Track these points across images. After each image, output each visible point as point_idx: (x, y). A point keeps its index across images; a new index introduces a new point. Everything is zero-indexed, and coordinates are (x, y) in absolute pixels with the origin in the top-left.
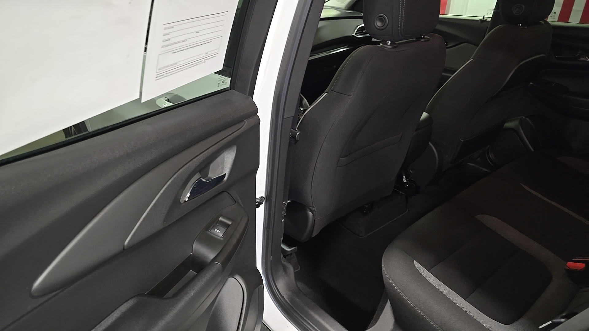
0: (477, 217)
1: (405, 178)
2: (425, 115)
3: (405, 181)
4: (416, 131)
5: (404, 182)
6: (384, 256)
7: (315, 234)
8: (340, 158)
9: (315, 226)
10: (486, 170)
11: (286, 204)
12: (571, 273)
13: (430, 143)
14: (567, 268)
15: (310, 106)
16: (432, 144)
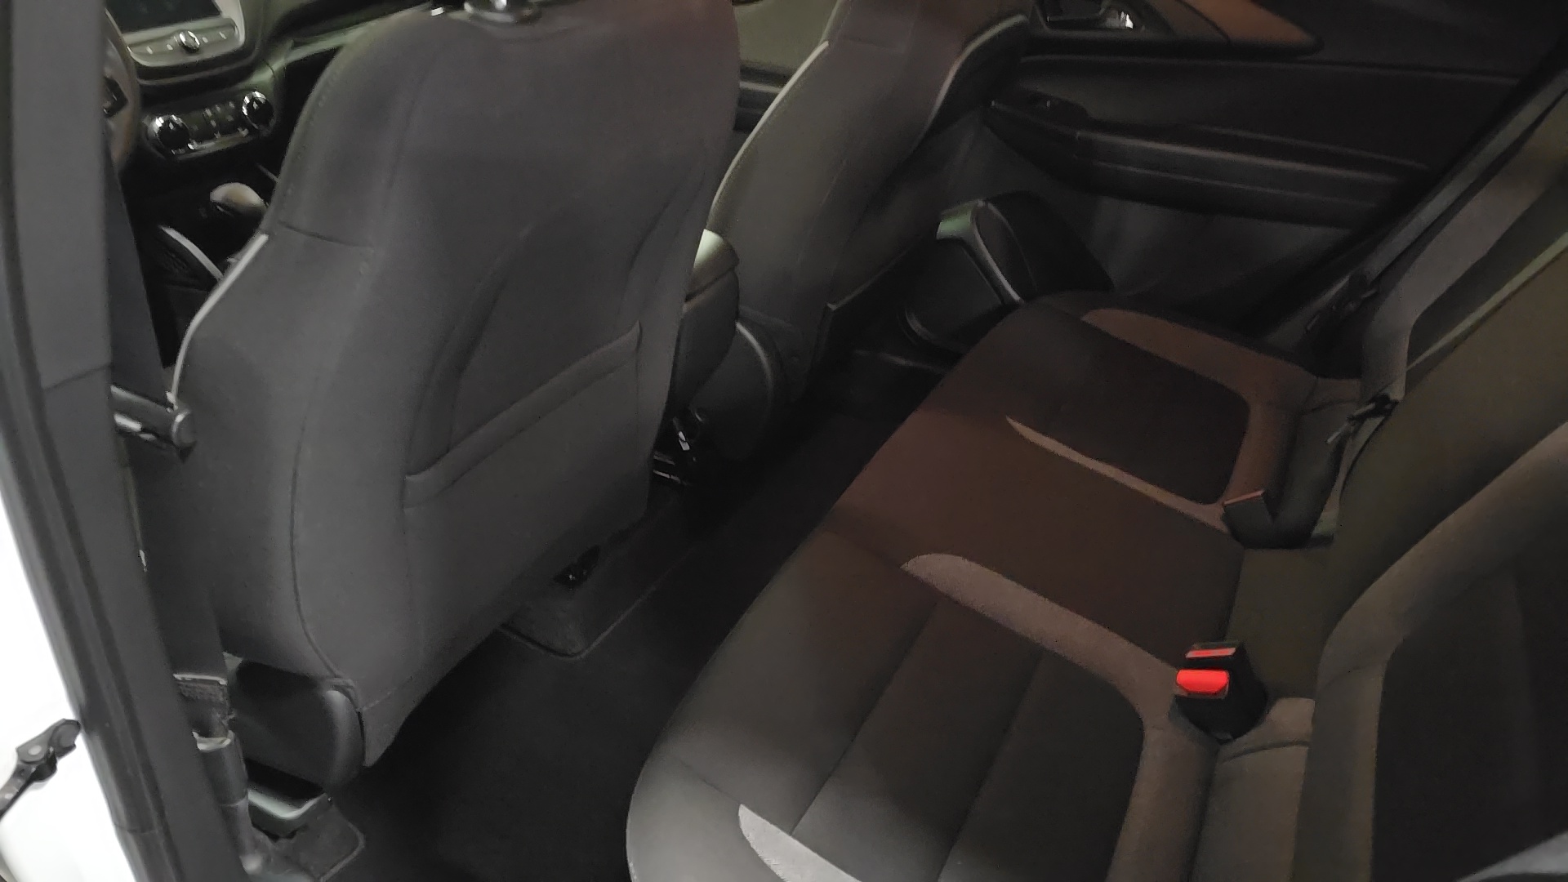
0: (910, 566)
1: (684, 438)
2: (708, 240)
3: (686, 447)
4: (688, 298)
5: (684, 449)
6: (629, 821)
7: (373, 755)
8: (408, 478)
9: (368, 729)
10: (902, 362)
11: (223, 682)
12: (1191, 707)
13: (740, 327)
14: (1178, 691)
15: (223, 272)
16: (747, 327)
